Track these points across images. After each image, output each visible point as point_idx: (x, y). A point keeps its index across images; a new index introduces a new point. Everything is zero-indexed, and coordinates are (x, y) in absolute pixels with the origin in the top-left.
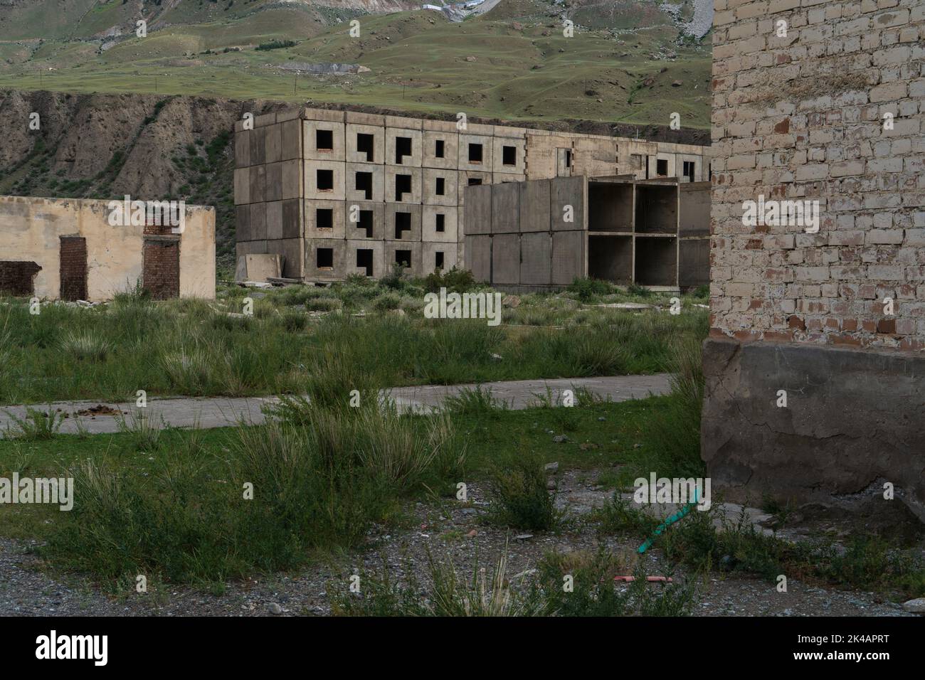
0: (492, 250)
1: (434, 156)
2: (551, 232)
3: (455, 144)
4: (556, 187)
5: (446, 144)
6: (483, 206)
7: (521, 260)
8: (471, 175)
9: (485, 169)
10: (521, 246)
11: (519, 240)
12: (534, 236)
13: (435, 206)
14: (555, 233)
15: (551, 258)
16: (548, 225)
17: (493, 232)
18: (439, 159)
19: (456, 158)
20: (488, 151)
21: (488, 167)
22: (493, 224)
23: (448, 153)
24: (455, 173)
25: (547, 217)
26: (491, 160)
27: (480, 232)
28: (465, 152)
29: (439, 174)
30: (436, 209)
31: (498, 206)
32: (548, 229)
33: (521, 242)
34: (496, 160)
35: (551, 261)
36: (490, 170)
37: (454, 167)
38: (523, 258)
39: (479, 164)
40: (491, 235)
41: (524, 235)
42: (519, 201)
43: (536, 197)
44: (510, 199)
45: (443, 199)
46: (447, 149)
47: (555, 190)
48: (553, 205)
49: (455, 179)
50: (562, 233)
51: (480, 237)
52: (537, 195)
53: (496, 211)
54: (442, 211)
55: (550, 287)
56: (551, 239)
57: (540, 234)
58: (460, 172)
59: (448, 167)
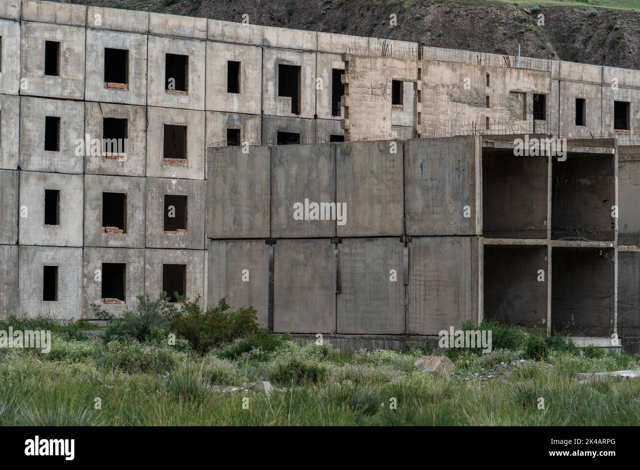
0: (272, 269)
1: (41, 72)
2: (405, 238)
3: (79, 49)
4: (415, 156)
5: (63, 48)
6: (251, 186)
7: (339, 289)
8: (110, 112)
9: (133, 100)
10: (338, 263)
11: (335, 252)
12: (368, 244)
13: (44, 173)
14: (414, 240)
15: (406, 285)
16: (399, 225)
17: (274, 235)
18: (50, 80)
19: (81, 77)
20: (138, 62)
21: (138, 95)
22: (275, 221)
23: (66, 66)
24: (80, 106)
25: (397, 211)
26: (144, 81)
27: (244, 234)
28: (98, 64)
29: (51, 109)
30: (45, 179)
31: (287, 186)
32: (399, 231)
33: (337, 256)
34: (152, 81)
35: (406, 293)
36: (143, 102)
37: (78, 95)
38: (344, 285)
39: (122, 89)
40: (271, 241)
41: (345, 242)
42: (334, 177)
43: (372, 172)
44: (314, 174)
45: (57, 159)
46: (66, 60)
47: (415, 161)
48: (409, 189)
49: (79, 119)
50: (428, 239)
51: (246, 245)
52: (375, 168)
53: (282, 196)
54: (54, 182)
55: (403, 340)
56: (406, 251)
57: (380, 241)
58: (89, 105)
59: (66, 94)
